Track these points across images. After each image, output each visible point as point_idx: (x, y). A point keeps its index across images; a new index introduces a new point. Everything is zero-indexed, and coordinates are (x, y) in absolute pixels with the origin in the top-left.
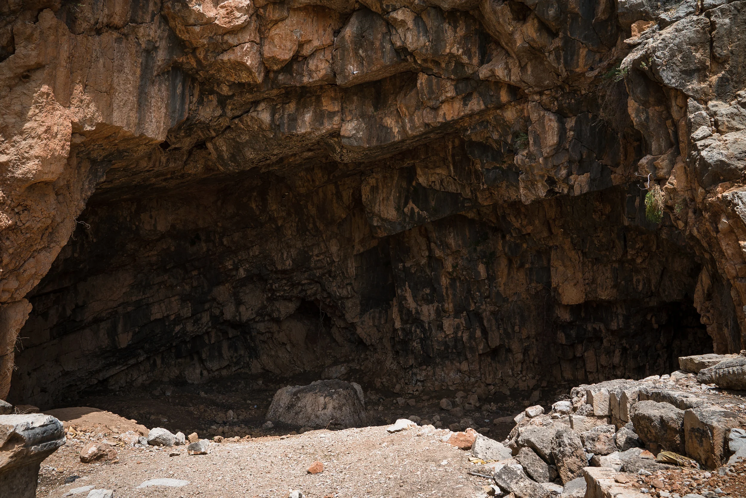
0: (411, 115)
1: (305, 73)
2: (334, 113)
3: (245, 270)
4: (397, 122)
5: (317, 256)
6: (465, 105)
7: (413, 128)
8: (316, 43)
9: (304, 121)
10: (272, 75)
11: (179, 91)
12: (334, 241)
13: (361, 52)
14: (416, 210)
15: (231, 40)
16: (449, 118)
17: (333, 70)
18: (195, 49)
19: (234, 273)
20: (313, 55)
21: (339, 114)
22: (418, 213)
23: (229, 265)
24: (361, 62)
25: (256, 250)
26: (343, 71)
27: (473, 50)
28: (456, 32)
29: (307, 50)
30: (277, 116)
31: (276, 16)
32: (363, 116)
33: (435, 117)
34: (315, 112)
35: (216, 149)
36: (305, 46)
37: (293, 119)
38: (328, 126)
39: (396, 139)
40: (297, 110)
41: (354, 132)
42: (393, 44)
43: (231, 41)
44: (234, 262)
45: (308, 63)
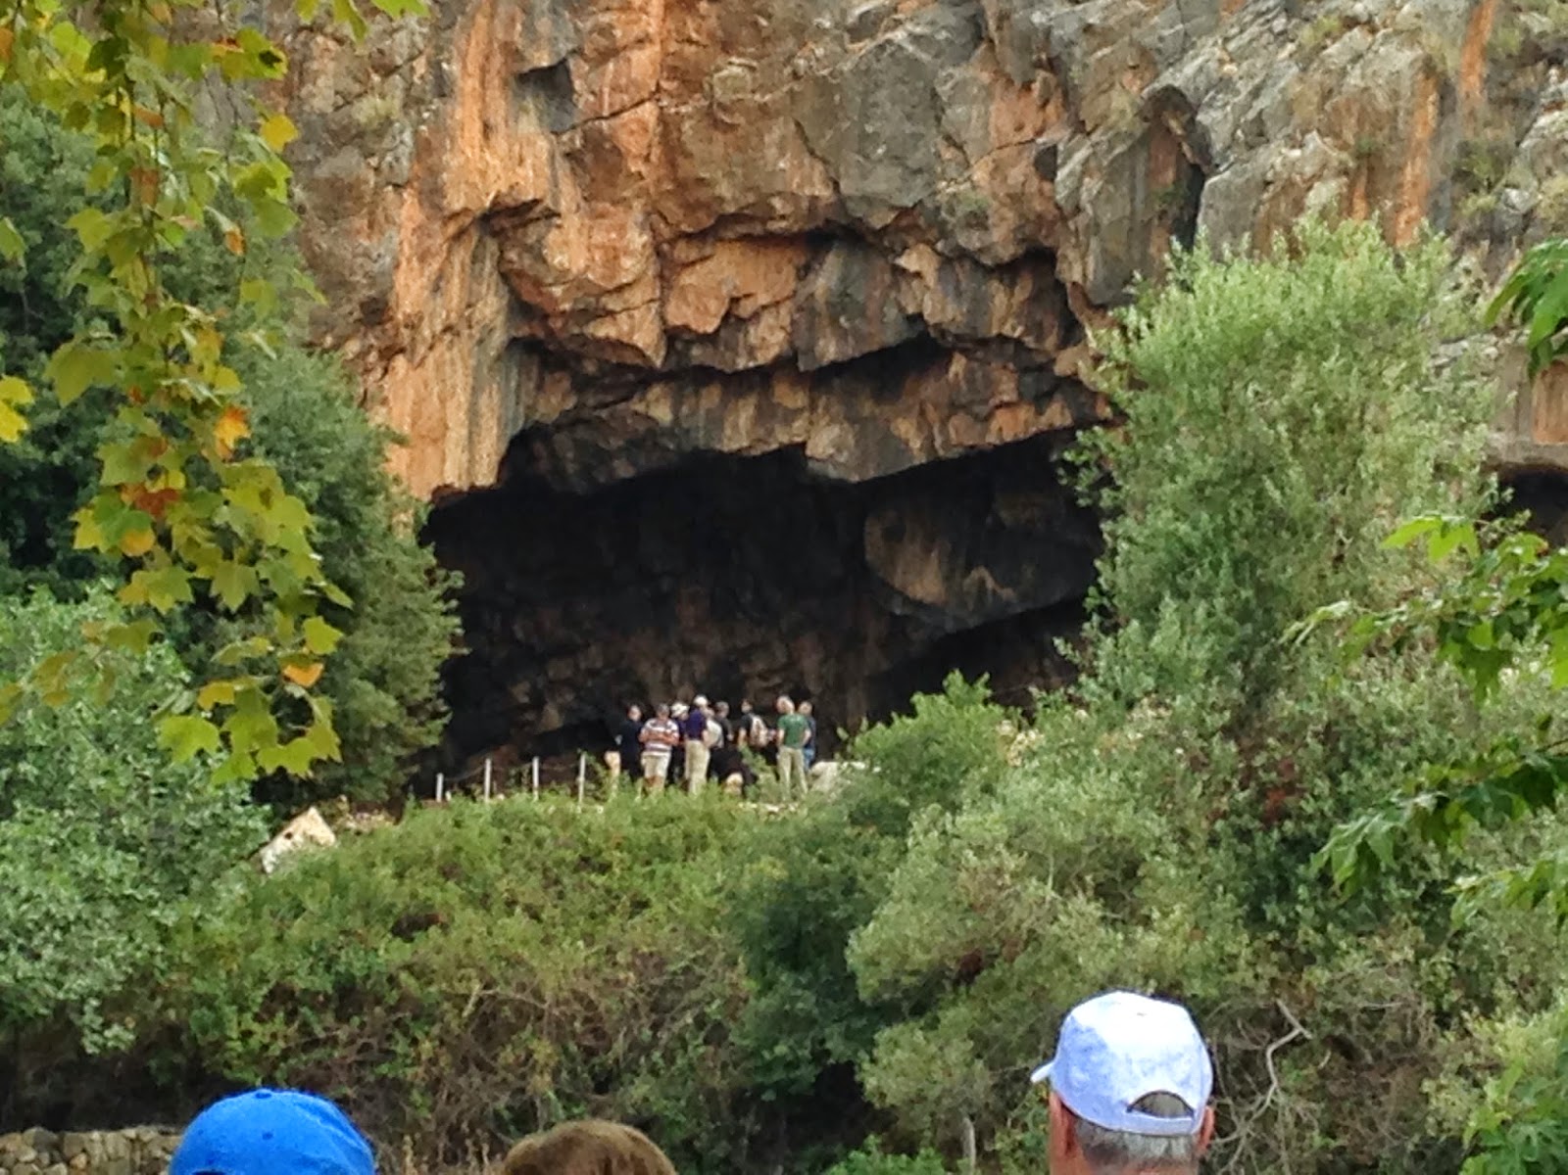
0: (944, 423)
1: (741, 350)
2: (798, 412)
3: (561, 709)
4: (919, 428)
5: (762, 676)
6: (1040, 412)
7: (946, 443)
8: (763, 299)
9: (735, 427)
10: (679, 346)
11: (513, 384)
12: (808, 641)
13: (842, 320)
14: (990, 584)
15: (612, 303)
16: (1008, 437)
17: (791, 343)
18: (546, 317)
19: (530, 716)
20: (756, 316)
21: (806, 414)
22: (994, 592)
23: (521, 693)
24: (842, 335)
25: (594, 657)
26: (810, 350)
27: (1046, 324)
28: (1012, 294)
29: (746, 309)
30: (685, 410)
31: (694, 255)
32: (852, 419)
33: (983, 435)
34: (758, 407)
35: (553, 455)
36: (743, 302)
37: (716, 421)
38: (782, 437)
39: (917, 462)
40: (724, 403)
41: (831, 451)
42: (902, 309)
43: (611, 306)
44: (534, 687)
45: (747, 333)
